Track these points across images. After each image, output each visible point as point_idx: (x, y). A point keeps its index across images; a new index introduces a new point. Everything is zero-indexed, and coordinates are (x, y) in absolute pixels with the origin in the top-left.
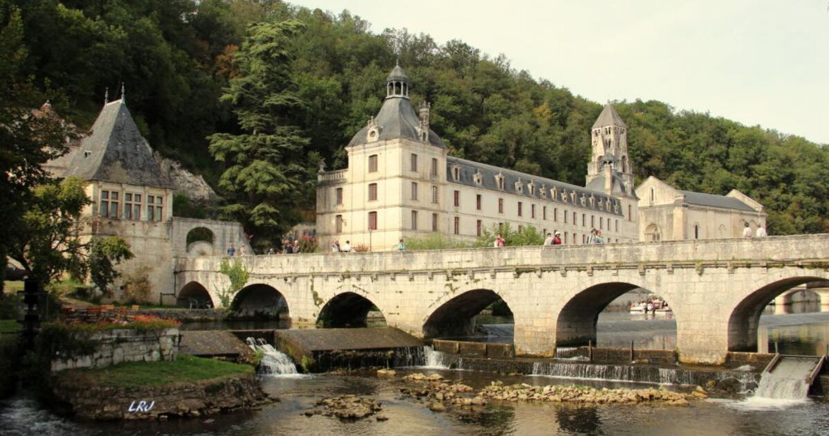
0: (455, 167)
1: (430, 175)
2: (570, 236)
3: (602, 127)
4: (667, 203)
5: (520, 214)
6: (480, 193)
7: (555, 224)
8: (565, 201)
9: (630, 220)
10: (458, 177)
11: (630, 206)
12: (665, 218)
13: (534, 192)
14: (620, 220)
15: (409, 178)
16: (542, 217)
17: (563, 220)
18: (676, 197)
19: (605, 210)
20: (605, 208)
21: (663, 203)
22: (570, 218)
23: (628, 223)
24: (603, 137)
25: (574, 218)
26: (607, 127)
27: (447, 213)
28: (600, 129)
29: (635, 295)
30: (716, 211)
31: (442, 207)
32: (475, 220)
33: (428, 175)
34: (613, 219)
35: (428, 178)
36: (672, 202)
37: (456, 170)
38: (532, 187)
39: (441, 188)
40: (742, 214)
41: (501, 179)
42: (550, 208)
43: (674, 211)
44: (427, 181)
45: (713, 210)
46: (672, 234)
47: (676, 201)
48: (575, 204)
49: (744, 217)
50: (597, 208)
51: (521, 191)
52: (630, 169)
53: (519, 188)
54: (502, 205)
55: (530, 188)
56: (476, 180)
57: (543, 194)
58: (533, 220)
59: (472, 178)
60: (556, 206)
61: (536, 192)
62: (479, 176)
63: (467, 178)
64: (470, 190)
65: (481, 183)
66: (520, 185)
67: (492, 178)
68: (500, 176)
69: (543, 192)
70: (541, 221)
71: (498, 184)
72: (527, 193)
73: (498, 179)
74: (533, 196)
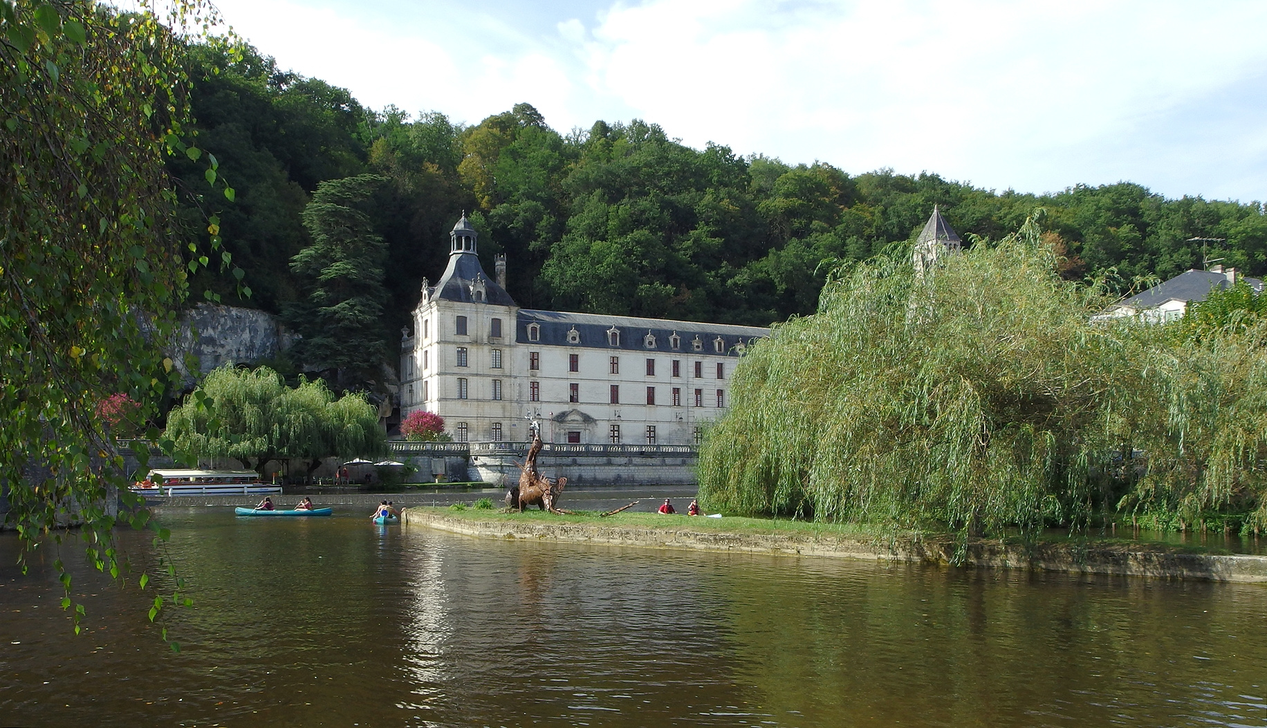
0: (531, 325)
1: (489, 337)
5: (651, 373)
6: (576, 352)
10: (539, 337)
13: (679, 345)
15: (454, 343)
16: (692, 374)
27: (516, 377)
31: (507, 372)
32: (567, 384)
33: (485, 337)
35: (485, 341)
37: (535, 328)
39: (507, 351)
41: (614, 334)
42: (710, 363)
44: (482, 344)
53: (650, 343)
54: (617, 364)
55: (672, 341)
56: (569, 338)
57: (698, 347)
58: (675, 380)
59: (565, 336)
60: (723, 361)
61: (683, 345)
62: (574, 334)
63: (555, 337)
64: (557, 349)
65: (577, 341)
66: (651, 338)
67: (601, 334)
68: (612, 330)
69: (696, 345)
70: (692, 380)
71: (610, 340)
72: (664, 348)
73: (610, 335)
74: (676, 349)
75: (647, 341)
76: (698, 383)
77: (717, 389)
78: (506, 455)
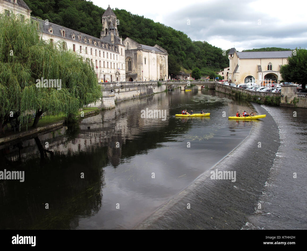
2: (98, 61)
3: (106, 16)
4: (134, 49)
6: (52, 38)
7: (91, 56)
8: (96, 45)
9: (122, 55)
10: (39, 28)
11: (122, 49)
14: (118, 55)
18: (138, 46)
19: (112, 51)
20: (112, 49)
21: (132, 48)
22: (98, 53)
25: (100, 54)
26: (109, 16)
34: (115, 54)
36: (136, 48)
37: (37, 24)
38: (80, 37)
40: (160, 54)
42: (89, 48)
43: (137, 52)
45: (151, 52)
47: (138, 48)
48: (100, 47)
50: (109, 49)
51: (74, 39)
52: (118, 34)
53: (74, 37)
56: (49, 31)
57: (86, 41)
59: (47, 30)
60: (92, 48)
61: (82, 40)
62: (51, 29)
63: (44, 29)
64: (46, 36)
65: (52, 33)
66: (74, 35)
67: (58, 31)
68: (63, 30)
69: (85, 40)
70: (85, 54)
71: (62, 34)
72: (77, 40)
73: (62, 32)
74: (80, 41)
76: (87, 56)
78: (104, 91)
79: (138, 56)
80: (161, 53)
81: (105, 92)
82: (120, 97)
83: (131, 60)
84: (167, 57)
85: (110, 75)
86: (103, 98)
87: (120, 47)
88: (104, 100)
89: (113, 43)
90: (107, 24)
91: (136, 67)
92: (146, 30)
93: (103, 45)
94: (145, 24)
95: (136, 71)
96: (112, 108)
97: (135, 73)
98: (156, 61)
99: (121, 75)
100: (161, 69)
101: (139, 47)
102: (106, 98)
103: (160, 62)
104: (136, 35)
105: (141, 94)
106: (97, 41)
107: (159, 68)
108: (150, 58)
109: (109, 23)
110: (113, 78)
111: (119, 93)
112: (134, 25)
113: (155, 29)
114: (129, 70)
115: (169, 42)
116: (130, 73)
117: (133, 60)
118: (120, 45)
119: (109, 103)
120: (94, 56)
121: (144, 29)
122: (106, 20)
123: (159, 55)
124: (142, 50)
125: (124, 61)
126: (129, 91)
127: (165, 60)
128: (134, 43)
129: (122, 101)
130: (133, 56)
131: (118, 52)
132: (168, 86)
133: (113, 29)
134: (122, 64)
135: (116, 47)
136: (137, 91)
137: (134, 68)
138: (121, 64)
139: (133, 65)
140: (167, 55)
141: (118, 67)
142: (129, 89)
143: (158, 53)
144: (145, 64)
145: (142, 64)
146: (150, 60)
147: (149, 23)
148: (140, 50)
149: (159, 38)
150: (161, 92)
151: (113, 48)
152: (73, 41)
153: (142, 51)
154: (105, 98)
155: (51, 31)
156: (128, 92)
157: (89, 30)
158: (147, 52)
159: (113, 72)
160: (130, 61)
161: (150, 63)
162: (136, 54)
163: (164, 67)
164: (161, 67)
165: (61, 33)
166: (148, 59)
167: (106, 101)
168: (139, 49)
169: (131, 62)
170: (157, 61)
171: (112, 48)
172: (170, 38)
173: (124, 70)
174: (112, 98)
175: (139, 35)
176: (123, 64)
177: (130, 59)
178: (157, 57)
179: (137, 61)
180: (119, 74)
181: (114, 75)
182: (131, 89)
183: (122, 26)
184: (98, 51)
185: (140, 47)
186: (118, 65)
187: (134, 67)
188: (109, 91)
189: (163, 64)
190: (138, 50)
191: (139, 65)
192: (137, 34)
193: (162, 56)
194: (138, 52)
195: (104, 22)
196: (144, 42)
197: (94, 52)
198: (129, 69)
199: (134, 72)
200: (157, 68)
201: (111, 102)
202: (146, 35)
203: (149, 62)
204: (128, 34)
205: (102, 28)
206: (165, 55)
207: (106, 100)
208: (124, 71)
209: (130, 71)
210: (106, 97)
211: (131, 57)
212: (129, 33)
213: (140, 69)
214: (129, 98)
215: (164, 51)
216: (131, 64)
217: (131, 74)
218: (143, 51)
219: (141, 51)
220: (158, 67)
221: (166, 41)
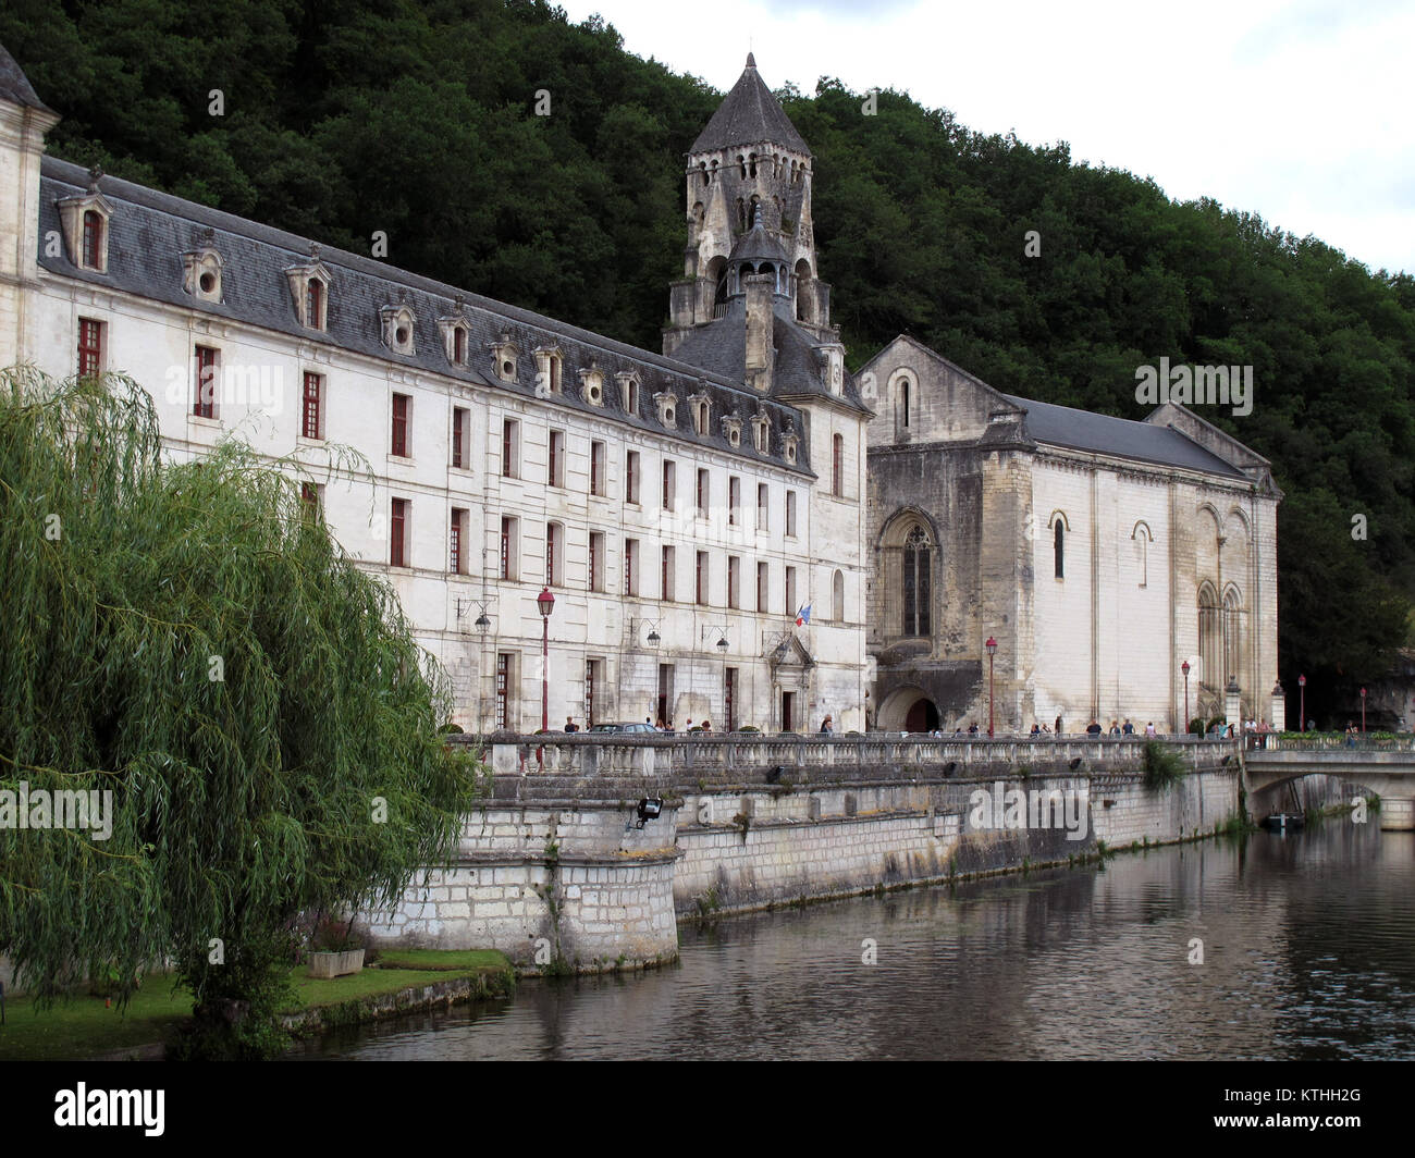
0: (88, 205)
2: (613, 547)
3: (724, 151)
4: (957, 436)
5: (399, 447)
6: (213, 339)
7: (552, 499)
8: (595, 402)
9: (837, 492)
10: (104, 255)
11: (837, 438)
12: (951, 490)
13: (466, 356)
14: (802, 492)
16: (497, 465)
17: (586, 485)
18: (992, 416)
19: (748, 455)
20: (748, 441)
21: (940, 435)
22: (614, 472)
23: (829, 503)
24: (728, 192)
25: (632, 478)
26: (746, 153)
28: (719, 157)
29: (914, 823)
30: (1121, 471)
34: (777, 487)
36: (977, 432)
37: (93, 218)
38: (458, 332)
39: (6, 303)
40: (1205, 486)
41: (315, 283)
42: (533, 429)
43: (986, 467)
45: (1112, 468)
46: (977, 552)
47: (993, 429)
48: (634, 417)
49: (1210, 498)
50: (718, 440)
51: (409, 348)
52: (822, 308)
53: (401, 334)
54: (316, 401)
55: (450, 334)
56: (193, 278)
57: (508, 366)
58: (458, 480)
59: (176, 269)
60: (558, 423)
61: (474, 354)
62: (210, 263)
63: (148, 265)
64: (162, 319)
65: (217, 291)
66: (404, 318)
67: (272, 277)
68: (312, 271)
69: (504, 358)
70: (493, 482)
71: (304, 306)
72: (432, 360)
73: (301, 285)
74: (459, 369)
75: (394, 326)
76: (509, 496)
77: (547, 519)
78: (575, 809)
79: (987, 503)
80: (1212, 480)
81: (587, 818)
82: (757, 871)
83: (927, 539)
84: (1266, 516)
85: (719, 665)
86: (565, 875)
87: (821, 424)
88: (574, 892)
89: (763, 385)
90: (724, 221)
91: (973, 599)
92: (1083, 270)
93: (667, 404)
94: (1080, 220)
95: (967, 641)
96: (647, 967)
97: (964, 656)
98: (1165, 549)
99: (823, 674)
100: (1206, 627)
101: (999, 426)
102: (593, 876)
103: (1205, 561)
104: (995, 319)
105: (966, 854)
106: (610, 369)
107: (1189, 612)
108: (1101, 519)
109: (743, 214)
110: (744, 695)
111: (750, 837)
112: (979, 223)
113: (1169, 263)
114: (909, 630)
115: (1295, 379)
116: (914, 651)
117: (947, 539)
118: (825, 400)
119: (616, 914)
120: (581, 500)
121: (1070, 258)
122: (718, 184)
123: (1188, 494)
124: (1031, 450)
125: (854, 548)
126: (851, 816)
127: (1253, 543)
128: (961, 386)
129: (770, 909)
130: (944, 501)
131: (804, 470)
132: (1261, 784)
133: (767, 268)
134: (838, 574)
135: (781, 424)
136: (923, 823)
137: (950, 612)
138: (825, 574)
139: (948, 588)
140: (1270, 496)
141: (800, 601)
142: (848, 799)
143: (1184, 481)
144: (1059, 572)
145: (1028, 574)
146: (1102, 543)
147: (1118, 207)
148: (1006, 449)
149: (1207, 341)
150: (1181, 842)
151: (758, 434)
152: (390, 363)
153: (1030, 459)
154: (580, 875)
155: (207, 282)
156: (838, 830)
157: (565, 270)
158: (1075, 465)
159: (748, 640)
160: (917, 548)
161: (1101, 572)
162: (972, 487)
163: (1242, 605)
164: (1211, 606)
165: (295, 301)
166: (1087, 530)
167: (590, 899)
168: (1000, 444)
169: (925, 555)
170: (1173, 554)
171: (751, 430)
172: (1311, 342)
173: (851, 625)
174: (651, 874)
175: (1020, 316)
176: (845, 572)
177: (917, 533)
178: (1174, 511)
179: (986, 551)
180: (807, 662)
181: (753, 672)
182: (868, 801)
183: (872, 235)
184: (615, 454)
185: (1011, 419)
186: (800, 579)
187: (956, 605)
188: (620, 808)
189: (1234, 576)
190: (995, 455)
191: (1003, 585)
192: (1004, 305)
193: (1223, 503)
194: (995, 470)
195: (698, 204)
196: (1067, 381)
197: (576, 461)
198: (909, 618)
199: (953, 647)
200: (1173, 611)
201: (635, 913)
202: (1086, 318)
203: (1095, 564)
204: (918, 309)
205: (683, 250)
206: (1251, 494)
207: (586, 887)
208: (854, 632)
209: (916, 641)
210: (587, 864)
211: (933, 514)
212: (930, 297)
213: (1005, 619)
214: (846, 884)
215: (1237, 460)
216: (925, 574)
217: (921, 663)
218: (1040, 458)
219: (1018, 455)
220: (1179, 609)
221: (1271, 363)
